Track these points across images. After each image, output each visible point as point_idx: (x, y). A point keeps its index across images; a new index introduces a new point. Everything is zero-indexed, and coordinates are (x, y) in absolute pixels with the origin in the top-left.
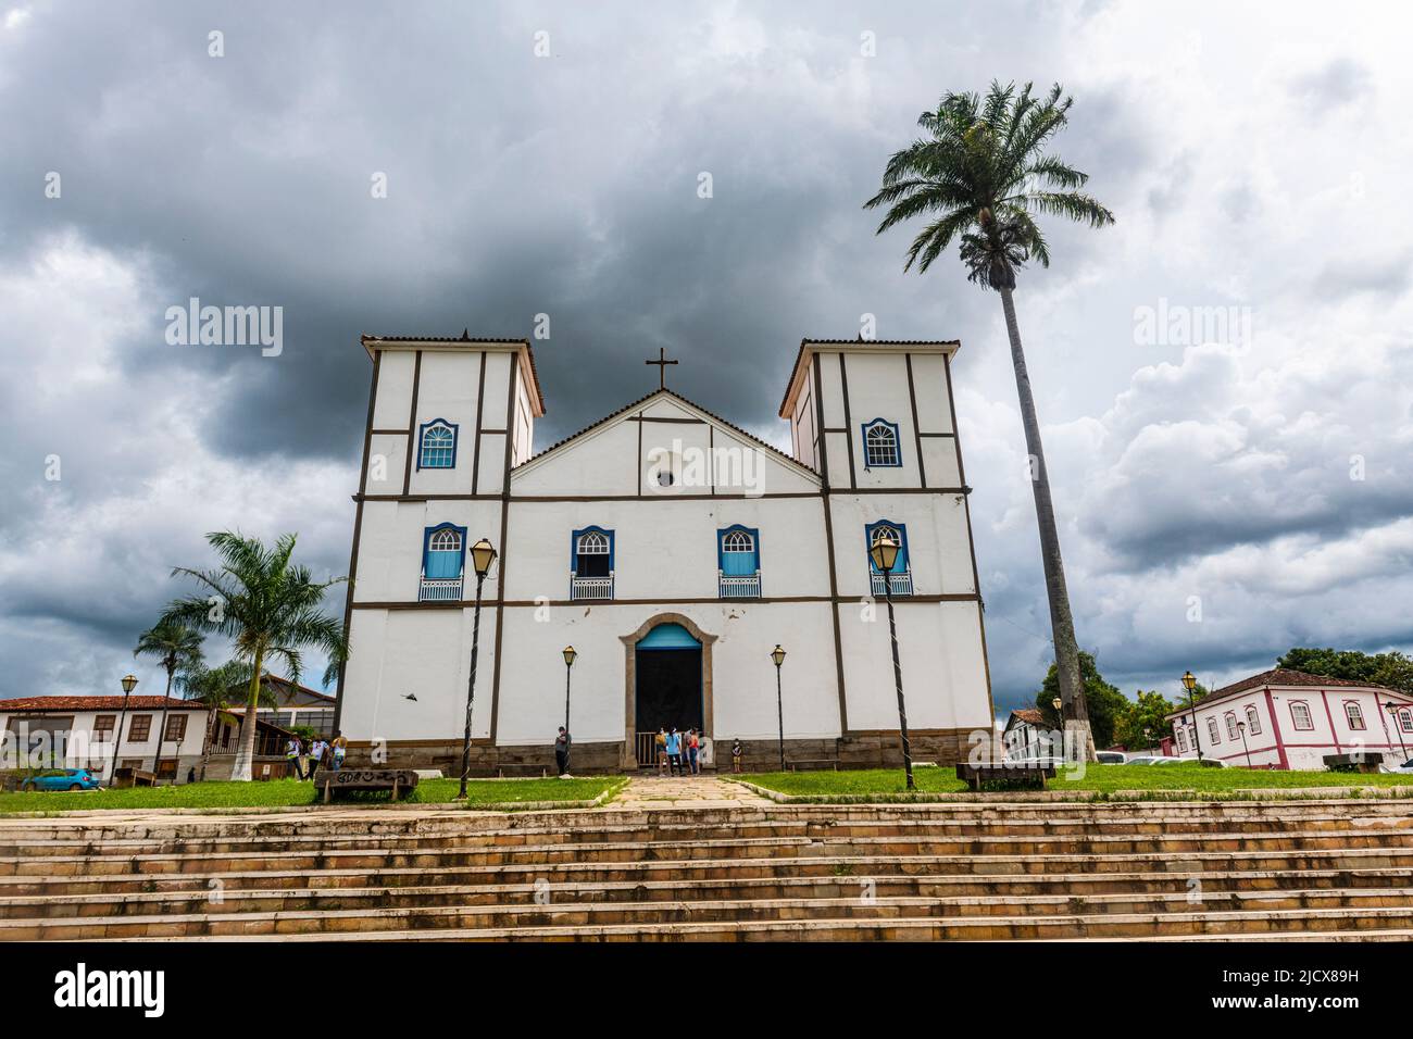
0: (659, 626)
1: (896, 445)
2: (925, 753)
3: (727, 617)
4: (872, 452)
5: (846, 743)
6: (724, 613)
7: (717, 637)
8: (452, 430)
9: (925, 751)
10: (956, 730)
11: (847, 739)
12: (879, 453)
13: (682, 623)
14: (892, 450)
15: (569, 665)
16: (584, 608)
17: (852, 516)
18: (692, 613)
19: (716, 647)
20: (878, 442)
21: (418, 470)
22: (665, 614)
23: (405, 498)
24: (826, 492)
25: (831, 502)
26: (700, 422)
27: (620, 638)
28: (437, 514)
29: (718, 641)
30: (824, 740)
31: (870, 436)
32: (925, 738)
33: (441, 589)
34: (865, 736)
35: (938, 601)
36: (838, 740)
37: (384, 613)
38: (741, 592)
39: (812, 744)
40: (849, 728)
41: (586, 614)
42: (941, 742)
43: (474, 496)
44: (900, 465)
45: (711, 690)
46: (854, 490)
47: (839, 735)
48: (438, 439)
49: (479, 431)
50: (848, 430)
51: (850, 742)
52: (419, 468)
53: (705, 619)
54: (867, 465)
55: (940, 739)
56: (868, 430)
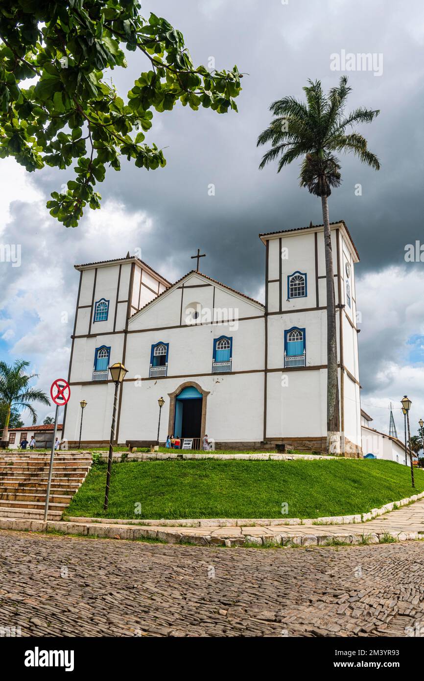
0: (185, 388)
1: (305, 285)
2: (304, 450)
3: (215, 382)
4: (292, 290)
5: (265, 444)
6: (214, 380)
7: (209, 392)
8: (107, 303)
9: (305, 448)
10: (322, 437)
11: (265, 442)
12: (296, 290)
13: (194, 386)
14: (303, 287)
15: (161, 406)
16: (154, 381)
17: (278, 325)
18: (198, 381)
19: (209, 397)
20: (295, 285)
21: (94, 323)
22: (187, 382)
23: (90, 336)
24: (267, 314)
25: (268, 319)
26: (209, 285)
27: (168, 394)
28: (100, 341)
29: (210, 394)
30: (255, 443)
31: (291, 282)
32: (306, 442)
33: (100, 376)
34: (274, 441)
35: (319, 369)
36: (262, 442)
37: (80, 387)
38: (222, 370)
39: (249, 444)
40: (267, 437)
41: (155, 383)
42: (314, 444)
43: (114, 333)
44: (306, 296)
45: (205, 418)
46: (281, 312)
47: (262, 440)
48: (102, 308)
49: (117, 302)
50: (280, 280)
51: (267, 443)
52: (94, 321)
53: (205, 384)
54: (289, 298)
55: (313, 442)
56: (291, 278)
